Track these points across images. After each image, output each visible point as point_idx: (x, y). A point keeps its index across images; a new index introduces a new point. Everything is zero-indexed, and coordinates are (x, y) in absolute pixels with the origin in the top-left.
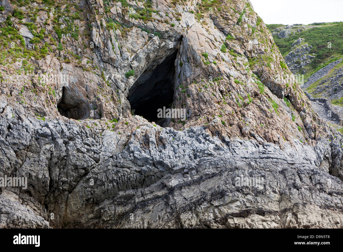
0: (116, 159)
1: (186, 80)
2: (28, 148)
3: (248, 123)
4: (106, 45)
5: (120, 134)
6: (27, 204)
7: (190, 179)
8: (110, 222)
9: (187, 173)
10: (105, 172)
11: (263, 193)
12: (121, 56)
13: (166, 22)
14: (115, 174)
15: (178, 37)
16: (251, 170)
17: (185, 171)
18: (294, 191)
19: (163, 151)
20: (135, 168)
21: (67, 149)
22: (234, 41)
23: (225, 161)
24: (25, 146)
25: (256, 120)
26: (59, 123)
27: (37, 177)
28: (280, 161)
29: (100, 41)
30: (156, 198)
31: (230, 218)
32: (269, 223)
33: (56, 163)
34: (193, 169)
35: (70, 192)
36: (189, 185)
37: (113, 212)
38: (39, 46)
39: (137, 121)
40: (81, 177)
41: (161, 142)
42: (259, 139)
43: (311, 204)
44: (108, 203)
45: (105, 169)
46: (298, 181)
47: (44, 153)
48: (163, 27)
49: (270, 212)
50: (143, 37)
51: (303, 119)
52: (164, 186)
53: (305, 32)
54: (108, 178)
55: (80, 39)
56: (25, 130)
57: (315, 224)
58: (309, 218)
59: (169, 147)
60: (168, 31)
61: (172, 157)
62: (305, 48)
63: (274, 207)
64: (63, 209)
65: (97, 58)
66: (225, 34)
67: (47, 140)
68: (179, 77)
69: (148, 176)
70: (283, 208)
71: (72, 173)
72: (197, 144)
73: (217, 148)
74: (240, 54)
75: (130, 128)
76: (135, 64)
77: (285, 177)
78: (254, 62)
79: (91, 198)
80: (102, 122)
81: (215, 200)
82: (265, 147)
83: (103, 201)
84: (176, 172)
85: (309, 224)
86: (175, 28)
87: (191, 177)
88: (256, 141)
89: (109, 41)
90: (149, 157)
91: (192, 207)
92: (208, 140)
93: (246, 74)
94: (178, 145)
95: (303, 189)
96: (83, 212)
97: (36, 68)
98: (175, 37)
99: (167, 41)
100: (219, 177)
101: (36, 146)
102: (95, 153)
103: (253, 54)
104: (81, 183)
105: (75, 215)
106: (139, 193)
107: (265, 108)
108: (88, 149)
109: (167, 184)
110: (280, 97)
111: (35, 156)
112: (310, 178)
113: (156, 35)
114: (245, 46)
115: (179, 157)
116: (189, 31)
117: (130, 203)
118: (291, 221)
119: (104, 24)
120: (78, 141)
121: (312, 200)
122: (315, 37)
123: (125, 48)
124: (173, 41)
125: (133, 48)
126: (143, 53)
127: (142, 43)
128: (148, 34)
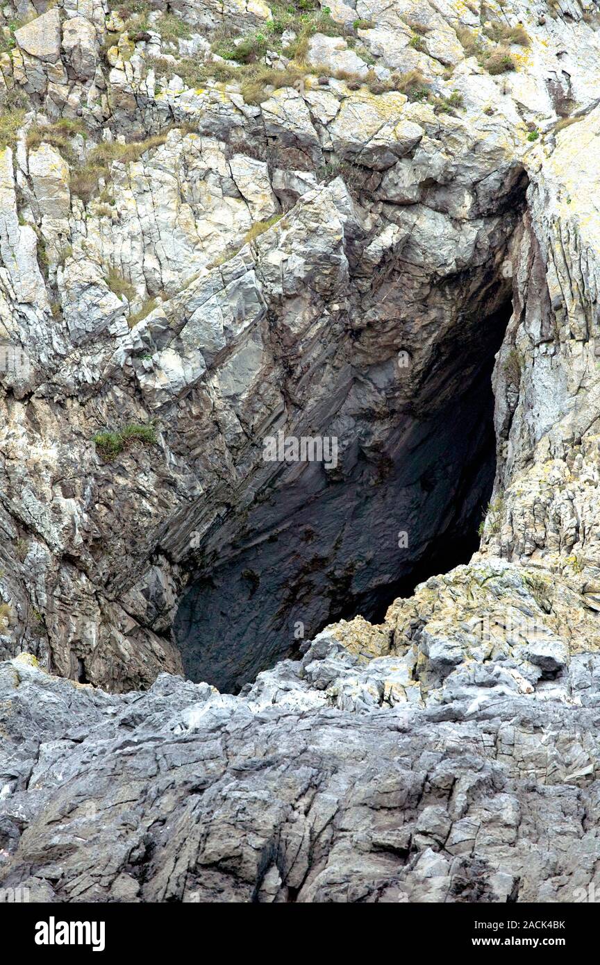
15: (492, 181)
48: (379, 122)
50: (240, 196)
60: (417, 143)
98: (474, 188)
99: (419, 217)
113: (325, 176)
116: (566, 134)
123: (85, 260)
124: (467, 217)
125: (158, 268)
126: (223, 292)
127: (229, 234)
128: (275, 174)
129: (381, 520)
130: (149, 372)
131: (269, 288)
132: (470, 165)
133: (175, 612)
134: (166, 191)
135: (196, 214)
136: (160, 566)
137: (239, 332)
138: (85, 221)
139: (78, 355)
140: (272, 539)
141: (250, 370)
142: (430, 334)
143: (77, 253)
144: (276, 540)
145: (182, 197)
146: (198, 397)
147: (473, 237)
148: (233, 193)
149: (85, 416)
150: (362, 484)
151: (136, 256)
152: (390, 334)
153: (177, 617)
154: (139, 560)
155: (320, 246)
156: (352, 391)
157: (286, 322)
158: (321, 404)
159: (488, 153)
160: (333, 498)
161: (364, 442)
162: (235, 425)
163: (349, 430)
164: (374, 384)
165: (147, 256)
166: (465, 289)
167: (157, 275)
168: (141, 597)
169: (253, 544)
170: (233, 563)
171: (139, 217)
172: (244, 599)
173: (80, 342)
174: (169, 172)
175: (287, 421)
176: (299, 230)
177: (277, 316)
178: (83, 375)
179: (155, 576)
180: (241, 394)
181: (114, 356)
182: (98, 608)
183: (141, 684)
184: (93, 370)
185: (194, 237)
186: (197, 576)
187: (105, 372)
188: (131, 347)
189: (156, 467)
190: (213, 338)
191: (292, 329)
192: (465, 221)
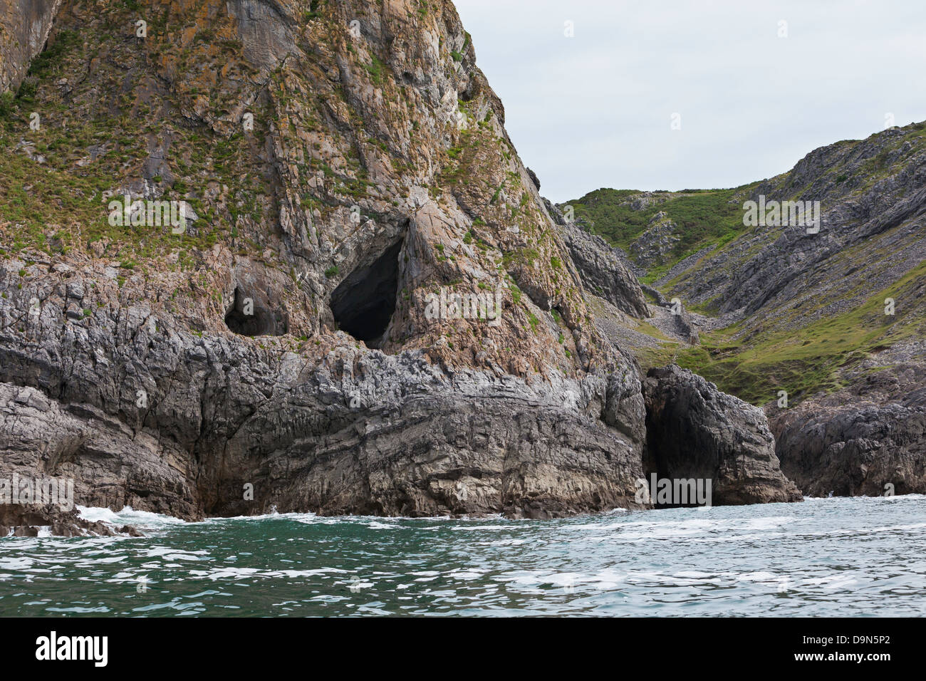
0: (295, 394)
1: (412, 282)
2: (173, 374)
3: (486, 346)
4: (298, 231)
5: (306, 357)
6: (170, 453)
7: (390, 424)
8: (281, 481)
9: (387, 416)
10: (277, 411)
11: (483, 447)
12: (320, 246)
13: (387, 199)
14: (291, 415)
15: (403, 220)
16: (472, 414)
17: (385, 412)
18: (526, 444)
19: (360, 384)
20: (318, 407)
21: (227, 377)
22: (484, 228)
23: (439, 400)
24: (169, 371)
25: (501, 341)
26: (219, 341)
27: (183, 416)
28: (518, 401)
29: (291, 224)
30: (342, 450)
31: (434, 481)
32: (486, 488)
33: (211, 397)
34: (395, 410)
35: (229, 438)
36: (386, 432)
37: (285, 467)
38: (204, 231)
39: (333, 341)
40: (245, 417)
41: (361, 370)
42: (498, 369)
43: (546, 463)
44: (279, 454)
45: (278, 407)
46: (535, 432)
47: (196, 382)
48: (382, 207)
49: (490, 474)
51: (577, 340)
52: (355, 433)
53: (670, 203)
54: (280, 420)
55: (263, 222)
56: (171, 350)
57: (547, 490)
58: (539, 482)
59: (369, 378)
60: (389, 212)
61: (370, 393)
62: (666, 226)
63: (497, 466)
64: (219, 461)
65: (286, 249)
66: (472, 217)
67: (200, 364)
68: (403, 277)
69: (335, 418)
70: (508, 468)
71: (232, 412)
72: (408, 375)
73: (435, 382)
74: (492, 246)
75: (321, 349)
76: (340, 258)
77: (519, 425)
78: (511, 258)
79: (256, 447)
80: (283, 339)
81: (417, 455)
82: (503, 381)
83: (273, 452)
84: (373, 414)
85: (538, 491)
86: (399, 208)
87: (392, 422)
88: (492, 372)
89: (304, 225)
90: (338, 391)
91: (385, 464)
92: (425, 370)
93: (496, 276)
94: (382, 376)
95: (539, 442)
96: (246, 466)
97: (198, 263)
98: (399, 221)
99: (388, 226)
100: (427, 423)
101: (186, 373)
102: (266, 384)
103: (510, 247)
104: (245, 426)
105: (235, 469)
106: (322, 442)
107: (518, 325)
108: (256, 379)
109: (360, 431)
110: (545, 308)
111: (184, 386)
112: (554, 426)
113: (370, 218)
114: (499, 235)
115: (381, 392)
116: (418, 213)
117: (310, 456)
118: (514, 487)
119: (298, 201)
120: (244, 366)
121: (548, 458)
122: (682, 211)
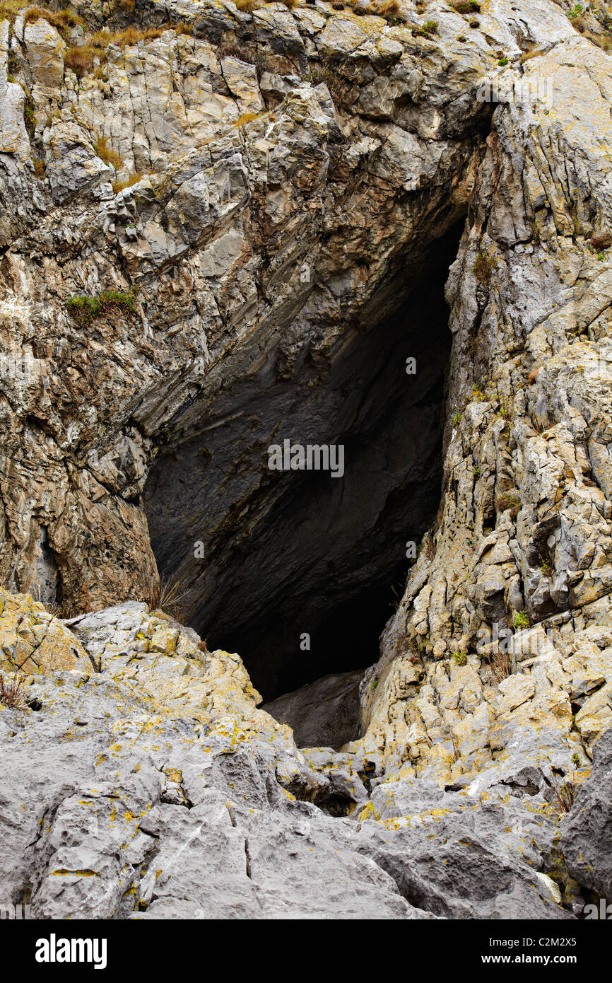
1: (520, 349)
15: (462, 102)
48: (362, 37)
50: (230, 93)
68: (472, 350)
86: (444, 43)
116: (534, 63)
123: (73, 122)
124: (434, 137)
125: (147, 146)
126: (211, 170)
127: (217, 125)
128: (263, 76)
129: (310, 416)
130: (131, 240)
131: (254, 175)
132: (442, 86)
133: (144, 481)
134: (159, 75)
135: (187, 104)
136: (133, 437)
137: (224, 212)
138: (78, 93)
139: (59, 213)
140: (226, 425)
141: (230, 255)
142: (387, 248)
143: (66, 114)
144: (229, 426)
145: (174, 85)
146: (180, 273)
147: (438, 156)
148: (222, 90)
149: (63, 276)
150: (301, 385)
151: (127, 131)
152: (355, 242)
153: (146, 485)
154: (111, 429)
155: (305, 138)
156: (310, 297)
157: (267, 211)
158: (287, 304)
159: (461, 74)
160: (279, 394)
161: (314, 346)
162: (213, 308)
163: (305, 332)
164: (332, 292)
165: (137, 135)
166: (423, 207)
167: (146, 153)
168: (112, 466)
169: (212, 427)
170: (193, 442)
171: (131, 96)
172: (198, 471)
173: (62, 200)
174: (163, 59)
175: (257, 315)
176: (287, 121)
177: (260, 205)
178: (63, 234)
179: (127, 447)
180: (221, 277)
181: (97, 218)
182: (65, 475)
183: (106, 551)
184: (73, 230)
185: (184, 122)
186: (164, 451)
187: (87, 234)
188: (114, 212)
189: (134, 336)
190: (199, 214)
191: (273, 218)
192: (431, 141)
